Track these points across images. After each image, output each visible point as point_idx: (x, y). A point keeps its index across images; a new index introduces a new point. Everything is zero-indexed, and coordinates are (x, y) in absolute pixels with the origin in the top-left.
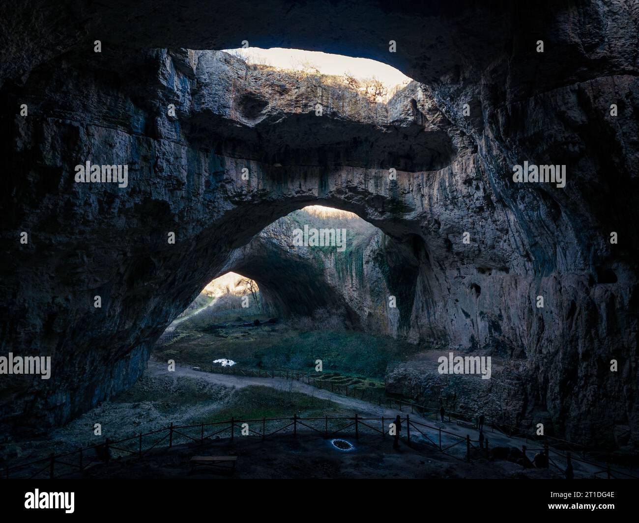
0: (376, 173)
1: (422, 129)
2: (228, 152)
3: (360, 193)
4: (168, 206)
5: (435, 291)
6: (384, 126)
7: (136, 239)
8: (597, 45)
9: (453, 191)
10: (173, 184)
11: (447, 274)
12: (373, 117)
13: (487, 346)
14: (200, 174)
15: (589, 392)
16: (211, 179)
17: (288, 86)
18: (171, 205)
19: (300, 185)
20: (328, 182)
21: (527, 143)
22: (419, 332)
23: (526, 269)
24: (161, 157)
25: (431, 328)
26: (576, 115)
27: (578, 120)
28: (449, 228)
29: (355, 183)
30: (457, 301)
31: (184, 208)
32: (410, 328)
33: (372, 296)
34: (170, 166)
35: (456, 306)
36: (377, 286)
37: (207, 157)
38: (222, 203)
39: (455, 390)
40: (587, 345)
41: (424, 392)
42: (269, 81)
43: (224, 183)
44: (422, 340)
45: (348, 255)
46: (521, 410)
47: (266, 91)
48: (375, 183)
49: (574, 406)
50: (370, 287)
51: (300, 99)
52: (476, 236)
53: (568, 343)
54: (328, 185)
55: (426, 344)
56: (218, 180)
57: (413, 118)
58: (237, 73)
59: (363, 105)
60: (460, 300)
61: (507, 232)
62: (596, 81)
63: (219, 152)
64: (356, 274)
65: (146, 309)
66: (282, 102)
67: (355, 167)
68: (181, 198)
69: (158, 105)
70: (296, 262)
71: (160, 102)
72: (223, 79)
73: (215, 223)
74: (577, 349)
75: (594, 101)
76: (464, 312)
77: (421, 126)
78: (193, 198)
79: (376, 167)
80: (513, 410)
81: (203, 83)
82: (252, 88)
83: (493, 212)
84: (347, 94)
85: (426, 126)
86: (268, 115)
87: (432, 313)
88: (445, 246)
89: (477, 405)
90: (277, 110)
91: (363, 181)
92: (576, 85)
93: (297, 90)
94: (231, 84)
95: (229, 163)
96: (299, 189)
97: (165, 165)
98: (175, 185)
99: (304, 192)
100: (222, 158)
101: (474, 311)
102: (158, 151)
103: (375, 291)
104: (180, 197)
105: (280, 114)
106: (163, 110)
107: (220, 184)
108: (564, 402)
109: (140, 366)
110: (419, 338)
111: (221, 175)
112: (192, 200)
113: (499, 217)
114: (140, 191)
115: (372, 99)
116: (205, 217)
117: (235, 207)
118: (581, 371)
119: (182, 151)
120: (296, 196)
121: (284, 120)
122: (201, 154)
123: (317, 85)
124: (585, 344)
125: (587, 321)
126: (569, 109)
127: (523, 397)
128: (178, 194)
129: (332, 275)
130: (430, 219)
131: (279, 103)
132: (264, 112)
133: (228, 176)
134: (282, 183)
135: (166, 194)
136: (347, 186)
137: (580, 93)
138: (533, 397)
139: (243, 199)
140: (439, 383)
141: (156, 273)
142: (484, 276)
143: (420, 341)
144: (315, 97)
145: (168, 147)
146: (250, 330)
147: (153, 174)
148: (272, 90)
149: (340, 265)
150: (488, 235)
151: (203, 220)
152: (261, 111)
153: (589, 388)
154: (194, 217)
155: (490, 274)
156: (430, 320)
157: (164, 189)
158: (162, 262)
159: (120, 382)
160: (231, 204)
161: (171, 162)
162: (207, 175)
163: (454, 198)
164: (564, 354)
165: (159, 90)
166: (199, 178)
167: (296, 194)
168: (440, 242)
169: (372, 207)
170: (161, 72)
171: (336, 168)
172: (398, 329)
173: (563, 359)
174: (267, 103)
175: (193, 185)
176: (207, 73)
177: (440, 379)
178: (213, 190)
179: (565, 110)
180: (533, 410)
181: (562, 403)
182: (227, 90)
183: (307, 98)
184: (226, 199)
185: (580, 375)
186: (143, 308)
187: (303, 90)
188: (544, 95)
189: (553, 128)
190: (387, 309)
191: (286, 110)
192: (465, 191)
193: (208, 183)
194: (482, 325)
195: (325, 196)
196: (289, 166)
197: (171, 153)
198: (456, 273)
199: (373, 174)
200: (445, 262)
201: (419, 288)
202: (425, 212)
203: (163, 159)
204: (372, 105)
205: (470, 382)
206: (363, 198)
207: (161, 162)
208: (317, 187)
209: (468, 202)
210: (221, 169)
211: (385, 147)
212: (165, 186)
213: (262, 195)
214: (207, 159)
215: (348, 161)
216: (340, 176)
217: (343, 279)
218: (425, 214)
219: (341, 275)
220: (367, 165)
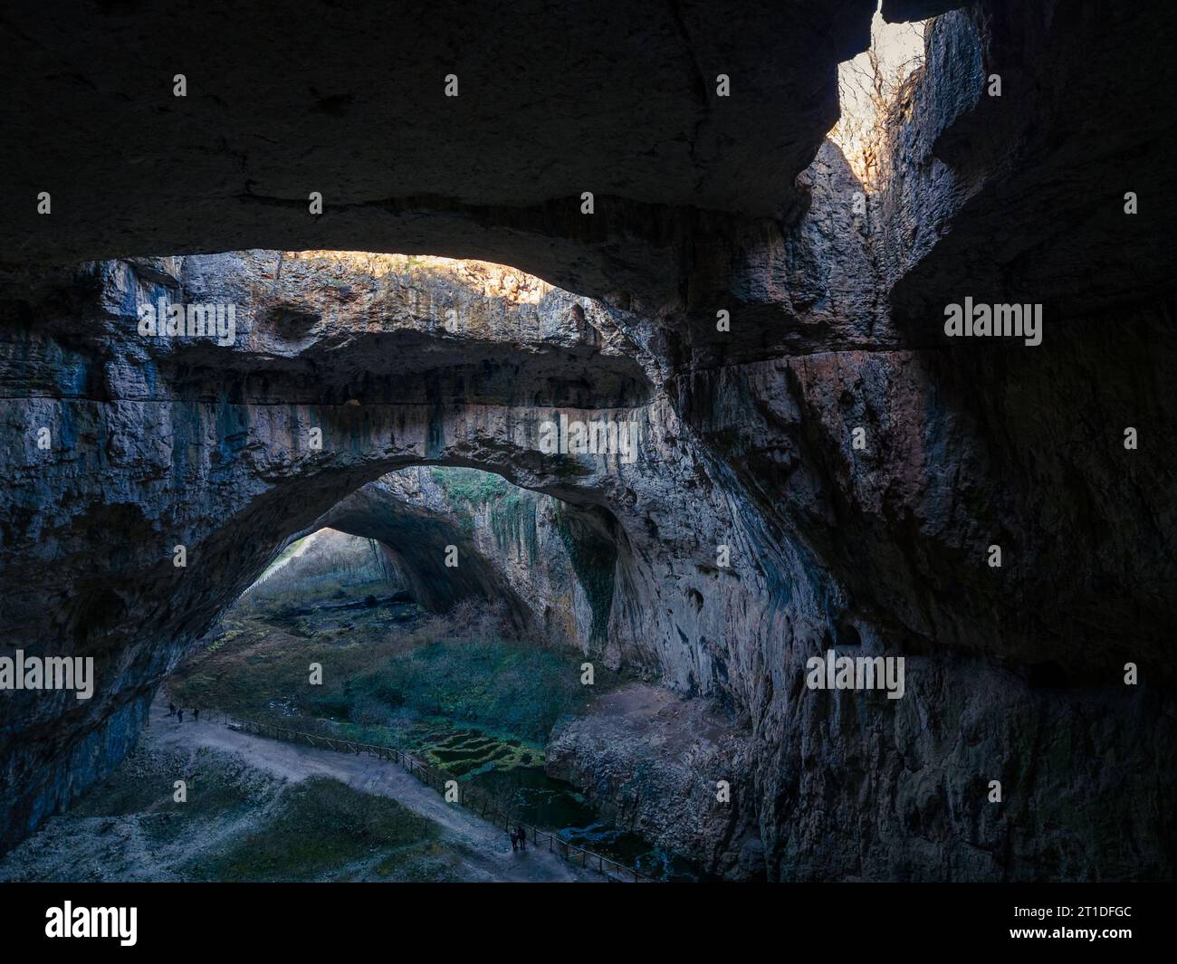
0: (526, 414)
1: (596, 350)
2: (254, 396)
3: (500, 448)
4: (139, 509)
5: (641, 591)
6: (533, 344)
7: (82, 567)
8: (813, 302)
9: (650, 451)
10: (144, 473)
11: (654, 570)
12: (513, 331)
13: (709, 694)
14: (199, 445)
15: (813, 819)
16: (221, 449)
17: (354, 289)
18: (145, 507)
19: (393, 438)
20: (442, 431)
21: (716, 440)
22: (621, 650)
23: (758, 586)
24: (120, 431)
25: (637, 647)
26: (784, 408)
27: (786, 416)
28: (650, 503)
29: (490, 433)
30: (671, 611)
31: (171, 507)
32: (607, 640)
33: (551, 579)
34: (138, 444)
35: (670, 620)
36: (558, 564)
37: (213, 411)
38: (245, 483)
39: (638, 789)
40: (812, 747)
41: (597, 784)
42: (320, 281)
43: (248, 451)
44: (624, 664)
45: (513, 507)
46: (723, 836)
47: (316, 299)
48: (526, 429)
49: (792, 839)
50: (548, 565)
51: (378, 310)
52: (690, 521)
53: (789, 738)
54: (443, 436)
55: (631, 670)
56: (237, 447)
57: (578, 335)
58: (261, 269)
59: (494, 312)
60: (675, 611)
61: (731, 526)
62: (811, 360)
63: (236, 398)
64: (526, 542)
65: (116, 668)
66: (346, 315)
67: (490, 404)
68: (162, 492)
69: (108, 343)
70: (423, 518)
71: (111, 338)
72: (232, 285)
73: (234, 517)
74: (800, 750)
75: (808, 390)
76: (680, 631)
77: (595, 346)
78: (188, 487)
79: (526, 403)
80: (712, 835)
81: (195, 294)
82: (288, 296)
83: (709, 492)
84: (463, 296)
85: (603, 346)
86: (320, 336)
87: (638, 624)
88: (647, 528)
89: (667, 818)
90: (336, 328)
91: (504, 429)
92: (784, 361)
93: (371, 295)
94: (249, 292)
95: (256, 416)
96: (391, 446)
97: (127, 444)
98: (148, 472)
99: (400, 450)
100: (242, 409)
101: (694, 634)
102: (113, 422)
103: (556, 572)
104: (162, 489)
105: (344, 335)
106: (118, 349)
107: (239, 454)
108: (781, 831)
109: (128, 732)
110: (621, 659)
111: (242, 439)
112: (185, 491)
113: (719, 500)
114: (80, 495)
115: (512, 298)
116: (216, 511)
117: (272, 486)
118: (804, 786)
119: (163, 412)
120: (386, 456)
121: (351, 344)
122: (202, 407)
123: (407, 286)
124: (809, 745)
125: (814, 709)
126: (772, 399)
127: (731, 811)
128: (158, 486)
129: (486, 540)
130: (620, 487)
131: (340, 317)
132: (314, 331)
133: (254, 439)
134: (359, 437)
135: (132, 491)
136: (476, 438)
137: (789, 374)
138: (746, 811)
139: (286, 473)
140: (618, 773)
141: (127, 613)
142: (708, 578)
143: (621, 665)
144: (404, 305)
145: (132, 412)
146: (355, 618)
147: (105, 463)
148: (326, 296)
149: (499, 524)
150: (705, 523)
151: (212, 516)
152: (308, 329)
153: (813, 814)
154: (193, 516)
155: (717, 577)
156: (634, 635)
157: (127, 484)
158: (137, 595)
159: (88, 771)
160: (264, 484)
161: (140, 436)
162: (213, 443)
163: (652, 461)
164: (784, 755)
165: (107, 322)
166: (197, 451)
167: (386, 453)
168: (638, 522)
169: (525, 467)
170: (107, 296)
171: (456, 407)
172: (590, 641)
173: (781, 763)
174: (317, 318)
175: (187, 465)
176: (203, 275)
177: (623, 765)
178: (229, 464)
179: (767, 399)
180: (743, 832)
181: (778, 831)
182: (241, 304)
183: (389, 308)
184: (252, 477)
185: (802, 792)
186: (110, 668)
187: (381, 295)
188: (739, 369)
189: (751, 426)
190: (574, 604)
191: (354, 328)
192: (666, 454)
193: (216, 457)
194: (704, 658)
195: (437, 457)
196: (373, 406)
197: (137, 422)
198: (666, 570)
199: (522, 415)
200: (650, 552)
201: (618, 580)
202: (611, 477)
203: (123, 434)
204: (511, 309)
205: (663, 775)
206: (506, 456)
207: (119, 441)
208: (423, 441)
209: (672, 469)
210: (240, 429)
211: (540, 372)
212: (131, 478)
213: (320, 463)
214: (212, 416)
215: (478, 395)
216: (464, 420)
217: (503, 547)
218: (610, 480)
219: (502, 540)
220: (511, 402)
